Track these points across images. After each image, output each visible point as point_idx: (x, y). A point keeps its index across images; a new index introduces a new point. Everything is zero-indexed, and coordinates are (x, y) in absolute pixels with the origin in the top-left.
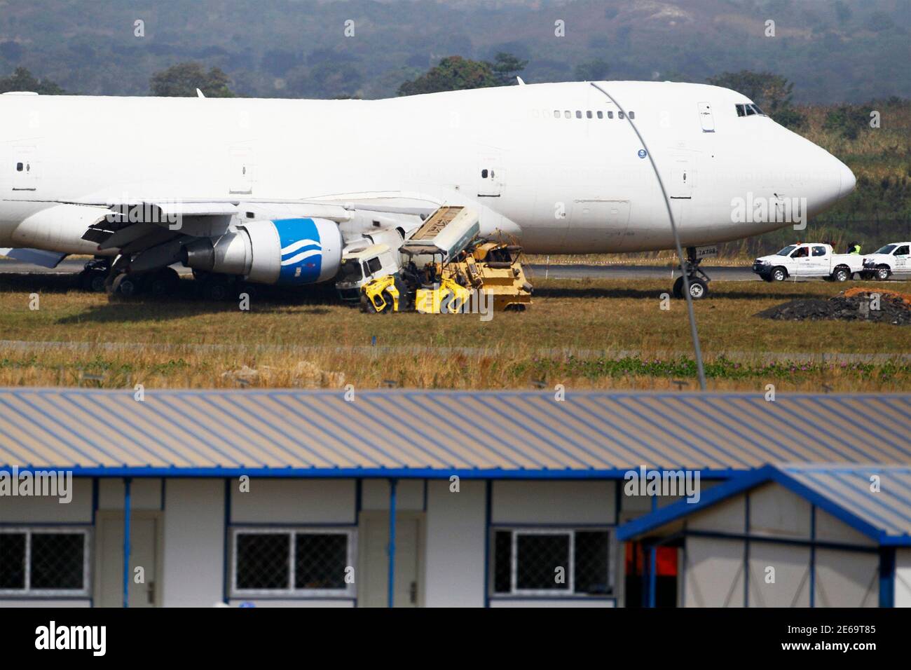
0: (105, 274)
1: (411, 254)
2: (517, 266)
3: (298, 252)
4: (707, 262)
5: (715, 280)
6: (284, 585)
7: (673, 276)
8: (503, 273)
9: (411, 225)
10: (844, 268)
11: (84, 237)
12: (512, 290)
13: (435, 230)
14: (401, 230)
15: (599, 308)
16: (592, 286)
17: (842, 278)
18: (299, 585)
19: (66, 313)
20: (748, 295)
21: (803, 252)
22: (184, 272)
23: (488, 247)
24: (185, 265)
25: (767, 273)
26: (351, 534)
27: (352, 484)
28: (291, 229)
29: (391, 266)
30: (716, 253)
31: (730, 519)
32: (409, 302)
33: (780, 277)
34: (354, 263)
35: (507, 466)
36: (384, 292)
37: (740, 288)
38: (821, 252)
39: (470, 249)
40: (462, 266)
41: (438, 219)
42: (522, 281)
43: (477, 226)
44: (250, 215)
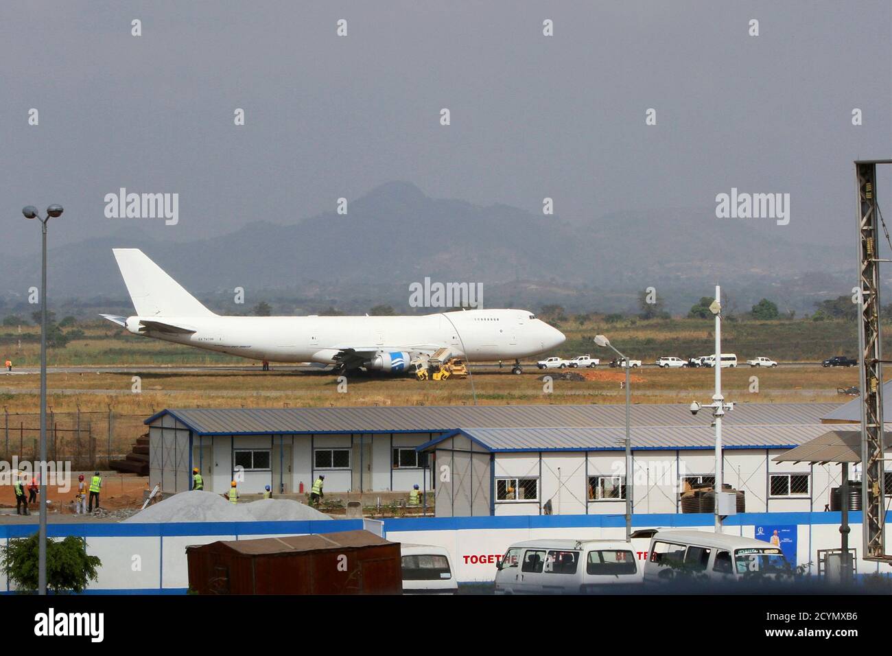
0: (339, 370)
1: (431, 362)
2: (463, 365)
3: (397, 362)
4: (521, 363)
5: (524, 369)
6: (330, 466)
7: (512, 368)
8: (459, 368)
9: (431, 353)
10: (563, 364)
11: (333, 359)
12: (462, 373)
13: (439, 355)
14: (428, 355)
15: (488, 378)
16: (487, 371)
17: (563, 367)
18: (334, 466)
19: (327, 382)
20: (534, 373)
21: (551, 360)
22: (364, 369)
23: (454, 360)
24: (363, 367)
25: (541, 367)
26: (350, 451)
27: (350, 435)
28: (394, 356)
29: (425, 366)
30: (523, 360)
31: (448, 445)
32: (431, 377)
33: (544, 367)
34: (414, 365)
35: (396, 429)
36: (423, 374)
37: (531, 371)
38: (557, 360)
39: (449, 360)
40: (447, 366)
41: (439, 352)
42: (465, 370)
43: (451, 354)
44: (382, 351)
